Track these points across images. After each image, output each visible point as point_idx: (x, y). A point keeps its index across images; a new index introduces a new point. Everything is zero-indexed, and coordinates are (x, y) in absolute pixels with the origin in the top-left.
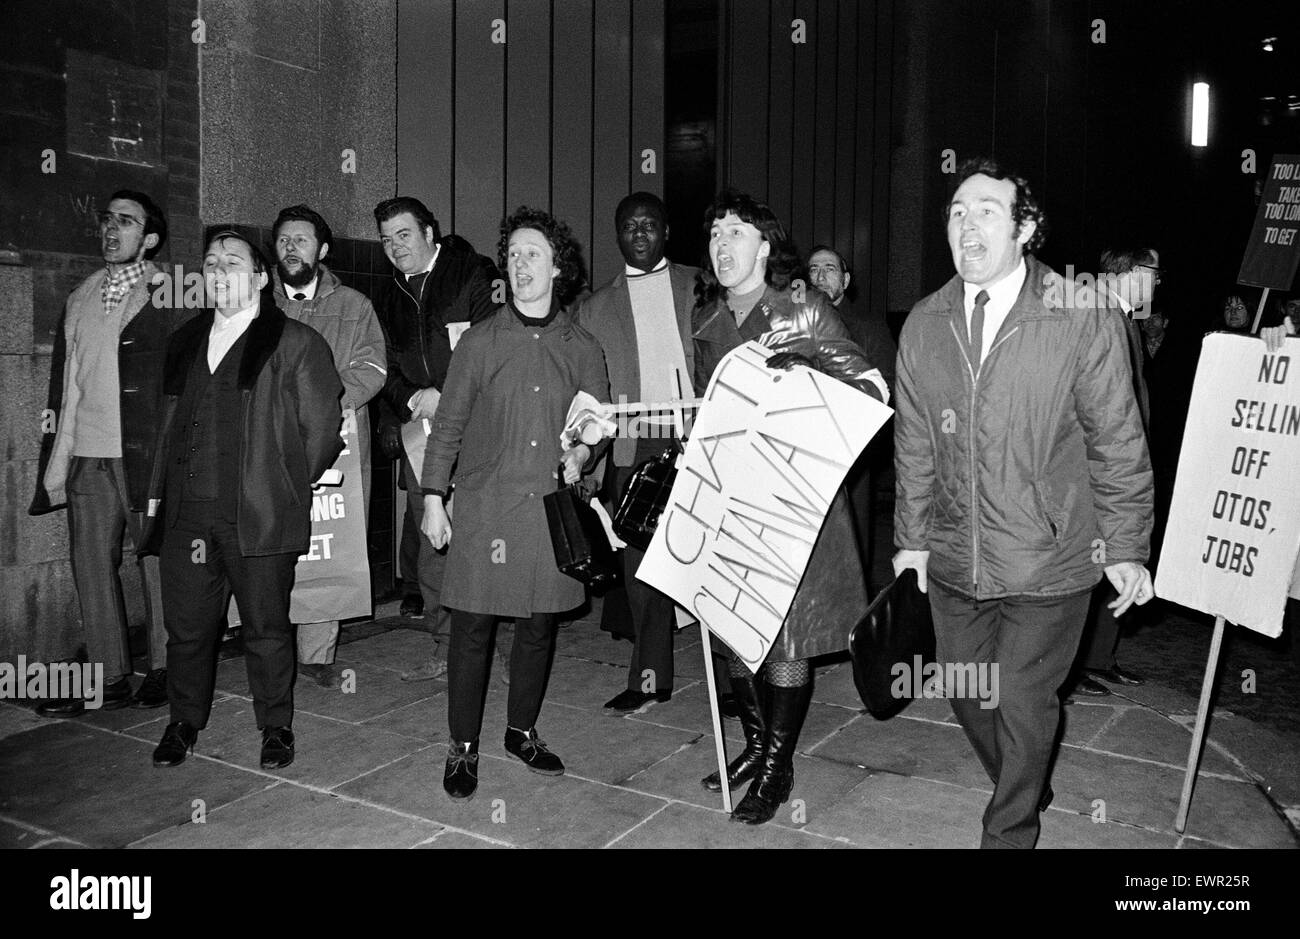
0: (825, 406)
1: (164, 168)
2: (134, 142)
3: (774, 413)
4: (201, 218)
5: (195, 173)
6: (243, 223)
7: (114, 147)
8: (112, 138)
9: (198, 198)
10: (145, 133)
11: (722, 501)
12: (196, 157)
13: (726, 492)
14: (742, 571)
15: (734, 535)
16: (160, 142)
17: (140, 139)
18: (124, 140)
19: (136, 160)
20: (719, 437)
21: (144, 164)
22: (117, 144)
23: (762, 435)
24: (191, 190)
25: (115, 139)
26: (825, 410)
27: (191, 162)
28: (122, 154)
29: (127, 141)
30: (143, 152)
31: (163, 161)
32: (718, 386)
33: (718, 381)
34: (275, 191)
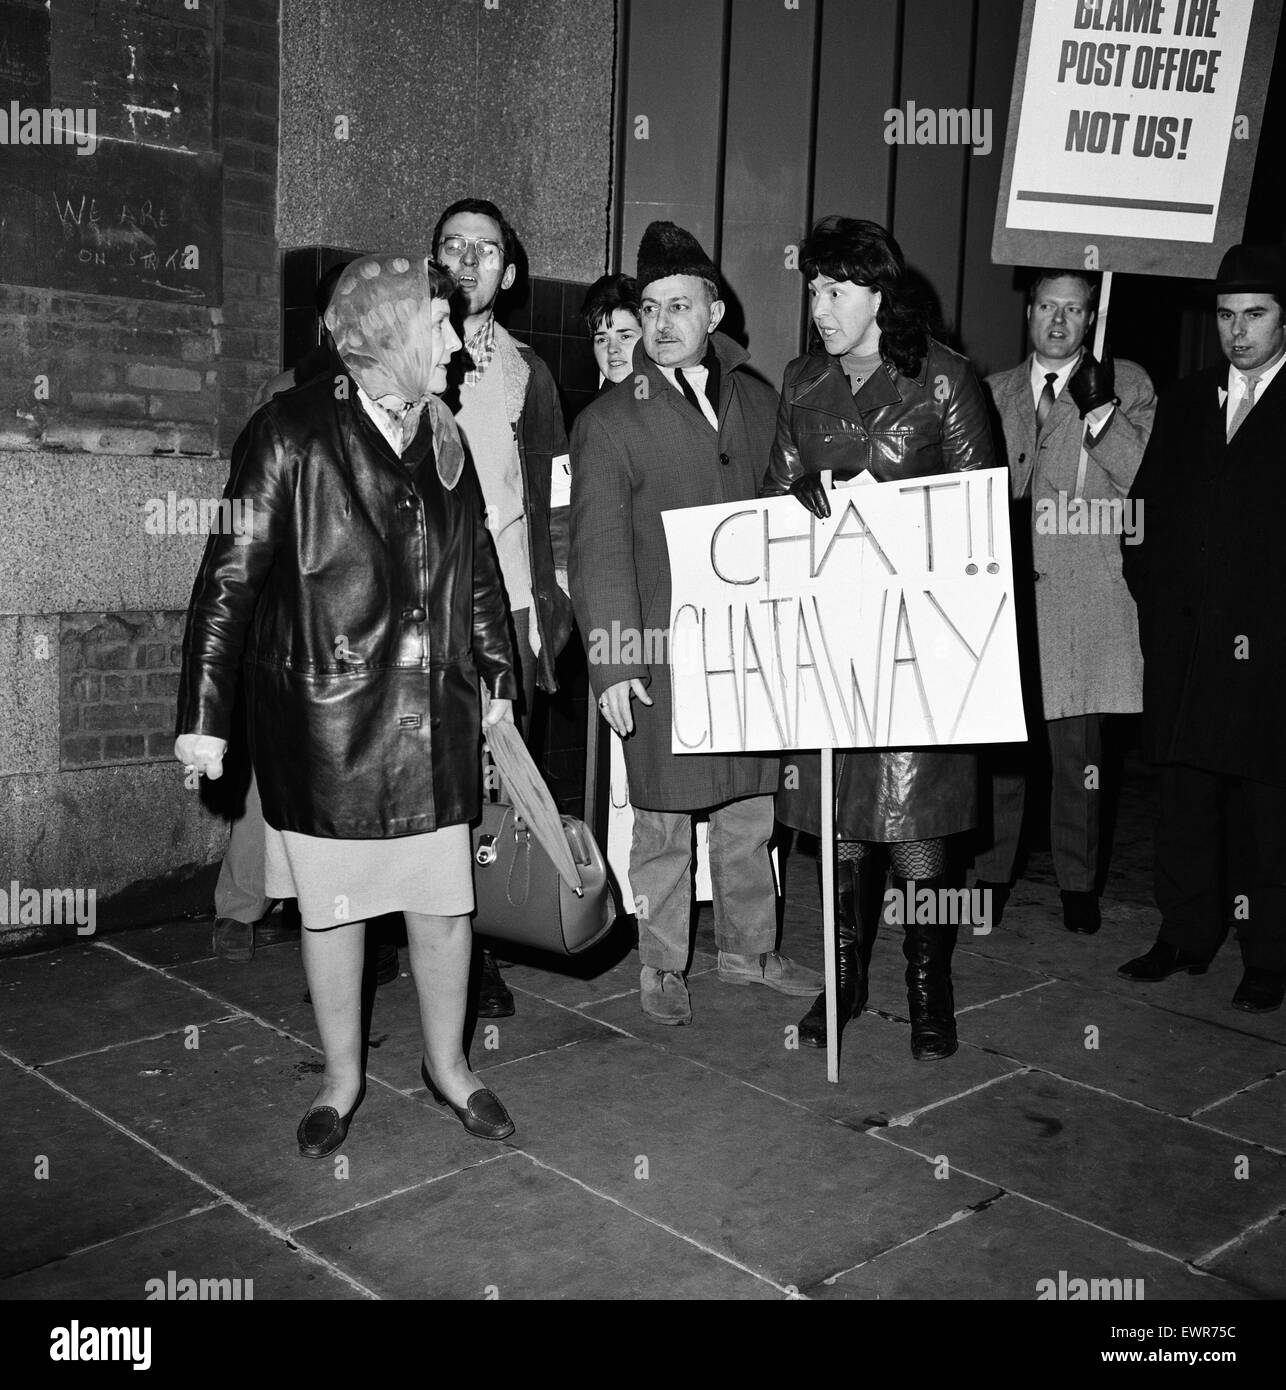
0: (978, 659)
1: (214, 156)
2: (166, 115)
3: (933, 600)
4: (278, 237)
5: (267, 165)
6: (336, 244)
7: (132, 120)
8: (128, 107)
9: (274, 204)
10: (185, 99)
11: (805, 588)
12: (272, 140)
13: (817, 586)
14: (752, 664)
15: (780, 627)
16: (210, 116)
17: (177, 110)
18: (148, 110)
19: (167, 143)
20: (869, 532)
21: (183, 150)
22: (136, 115)
23: (903, 601)
24: (263, 195)
25: (133, 109)
26: (973, 663)
27: (265, 148)
28: (145, 132)
29: (153, 111)
30: (180, 131)
31: (216, 147)
32: (922, 494)
33: (927, 488)
34: (393, 193)
